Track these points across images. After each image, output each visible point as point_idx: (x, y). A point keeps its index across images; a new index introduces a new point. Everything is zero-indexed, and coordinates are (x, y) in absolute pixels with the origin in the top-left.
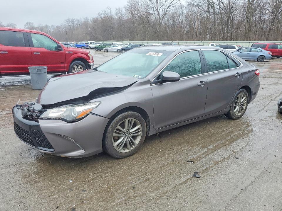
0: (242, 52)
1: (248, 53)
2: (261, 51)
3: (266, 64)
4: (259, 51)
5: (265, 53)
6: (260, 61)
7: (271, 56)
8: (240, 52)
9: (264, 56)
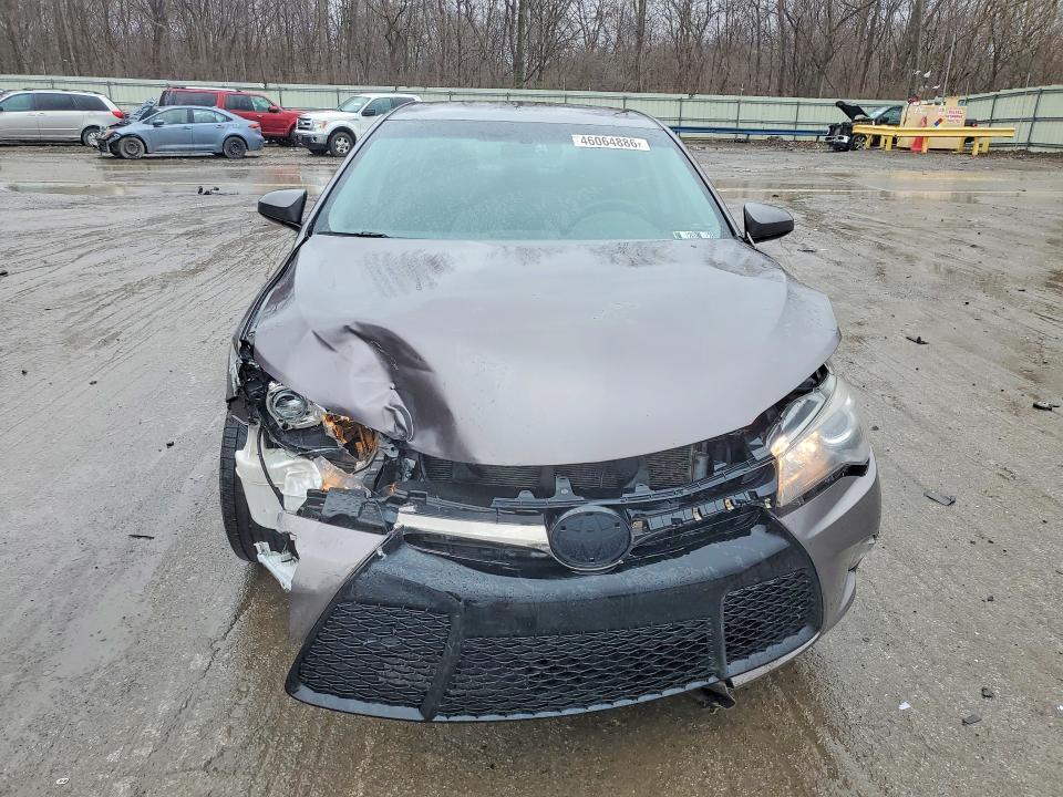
0: (162, 123)
1: (185, 128)
2: (229, 119)
3: (253, 168)
4: (219, 118)
5: (240, 126)
6: (230, 155)
7: (260, 137)
8: (156, 125)
9: (238, 136)
